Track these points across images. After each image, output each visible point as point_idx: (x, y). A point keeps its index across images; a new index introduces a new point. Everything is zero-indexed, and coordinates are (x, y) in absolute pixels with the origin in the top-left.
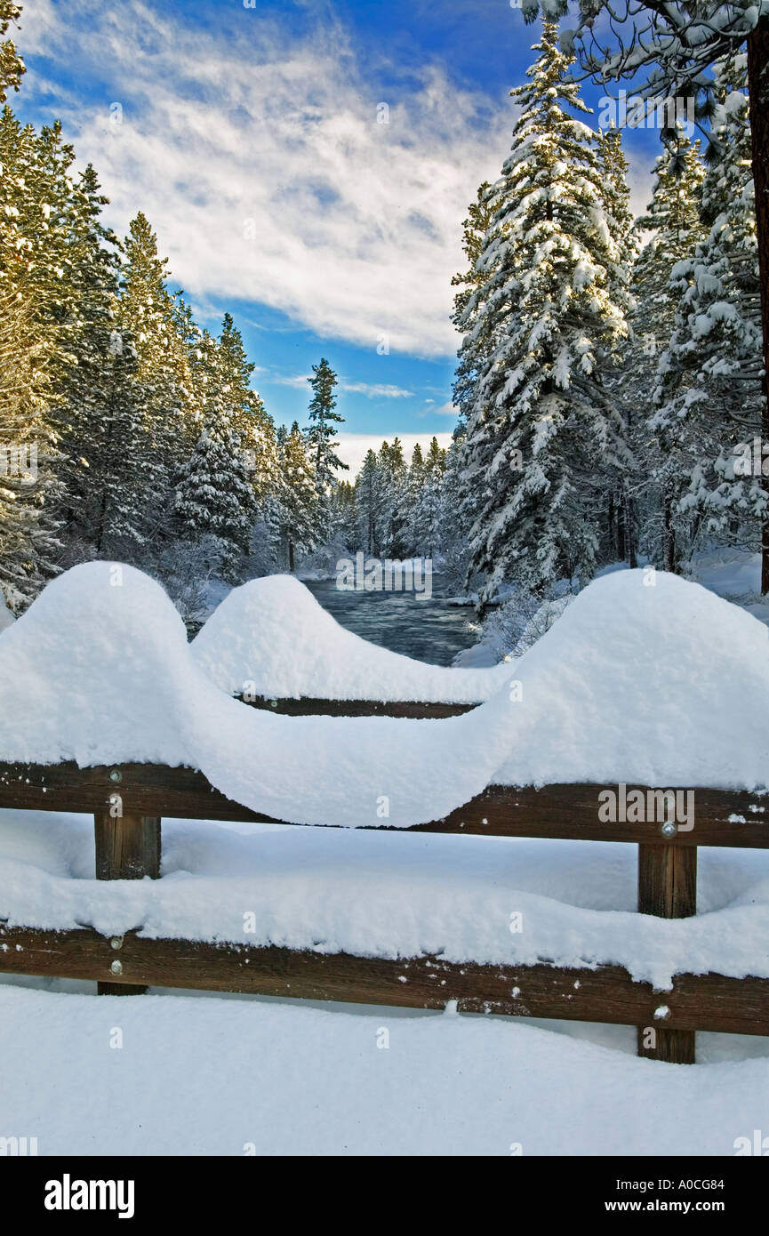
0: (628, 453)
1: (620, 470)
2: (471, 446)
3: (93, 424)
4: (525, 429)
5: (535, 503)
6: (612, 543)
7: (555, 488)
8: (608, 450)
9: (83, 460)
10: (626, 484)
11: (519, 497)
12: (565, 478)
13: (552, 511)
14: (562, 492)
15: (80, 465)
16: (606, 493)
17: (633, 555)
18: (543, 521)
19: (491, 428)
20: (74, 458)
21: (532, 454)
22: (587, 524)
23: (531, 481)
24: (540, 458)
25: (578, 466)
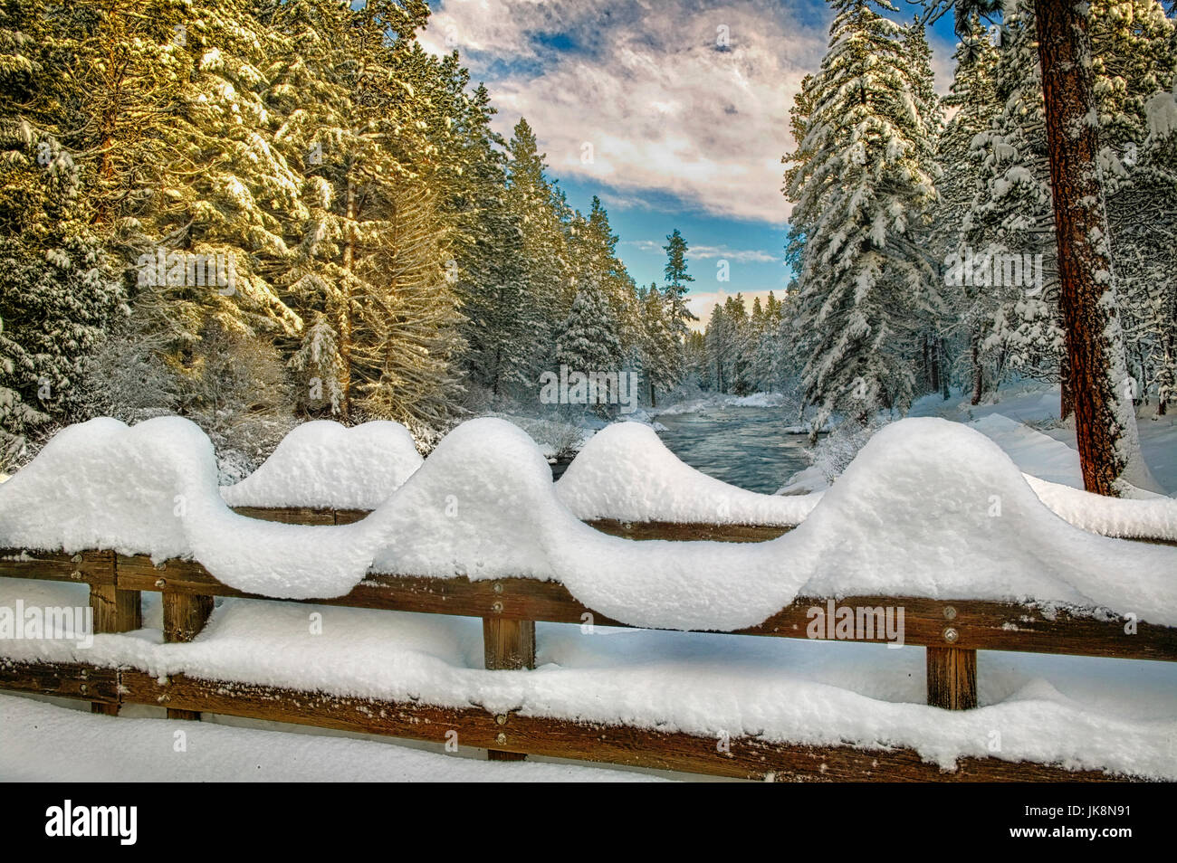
0: (939, 300)
1: (931, 314)
2: (802, 299)
3: (488, 292)
4: (849, 283)
5: (858, 345)
6: (927, 377)
7: (875, 332)
8: (921, 298)
9: (482, 321)
10: (938, 326)
11: (844, 340)
12: (884, 323)
13: (873, 352)
14: (881, 335)
15: (479, 326)
16: (920, 335)
17: (945, 387)
18: (866, 360)
19: (818, 283)
20: (474, 319)
21: (854, 303)
22: (905, 362)
23: (854, 326)
24: (861, 307)
25: (895, 312)
